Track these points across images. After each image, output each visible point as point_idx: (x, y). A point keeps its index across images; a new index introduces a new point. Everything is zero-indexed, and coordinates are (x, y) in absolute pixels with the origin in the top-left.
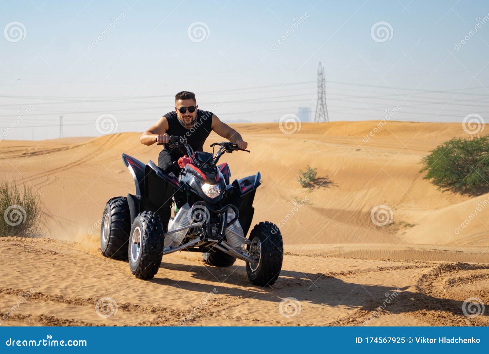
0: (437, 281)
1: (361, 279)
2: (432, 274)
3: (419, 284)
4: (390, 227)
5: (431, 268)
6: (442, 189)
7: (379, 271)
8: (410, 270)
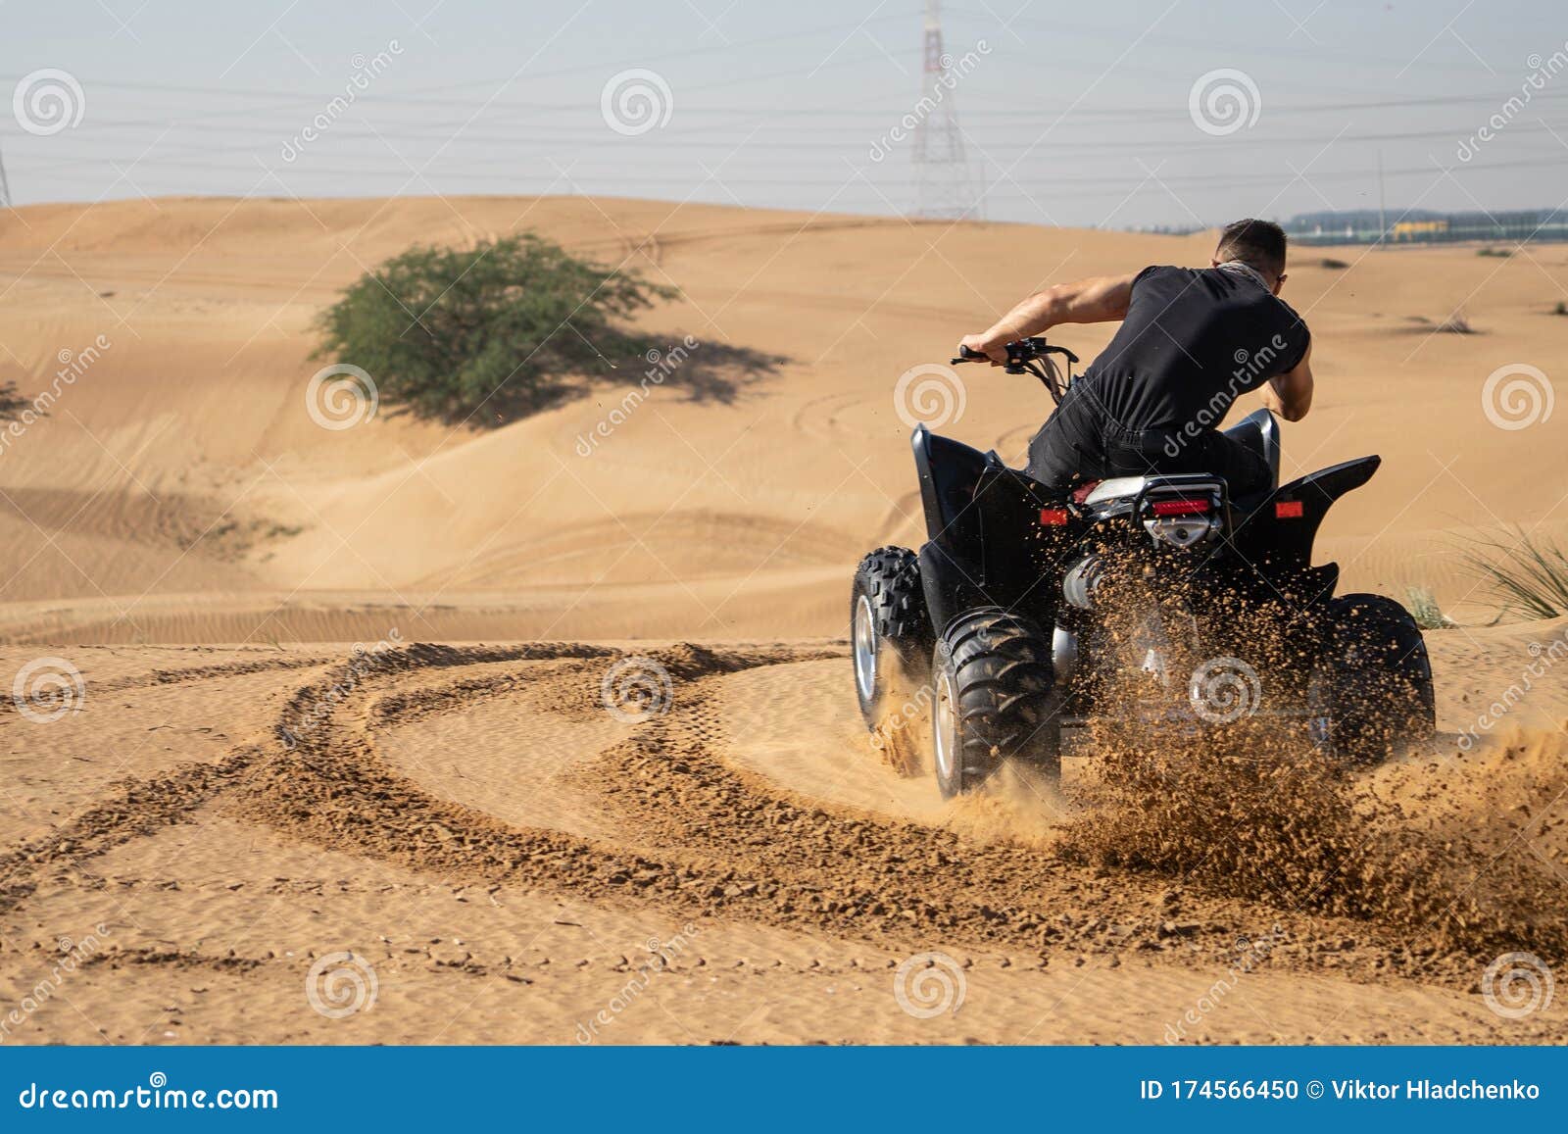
0: (345, 706)
1: (100, 714)
2: (329, 686)
3: (288, 719)
4: (223, 539)
5: (328, 668)
6: (384, 411)
7: (158, 682)
8: (258, 676)
